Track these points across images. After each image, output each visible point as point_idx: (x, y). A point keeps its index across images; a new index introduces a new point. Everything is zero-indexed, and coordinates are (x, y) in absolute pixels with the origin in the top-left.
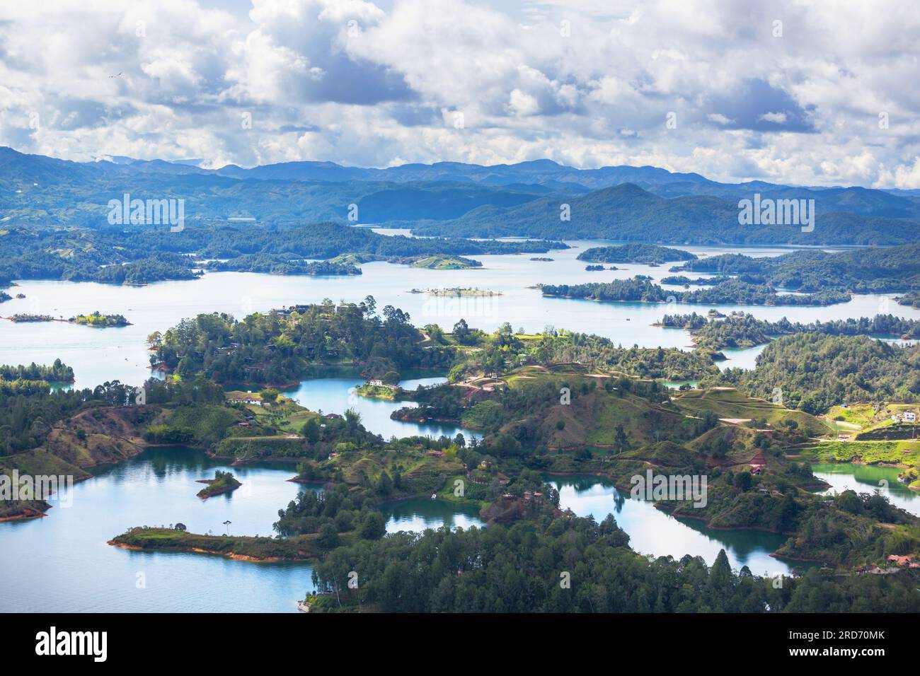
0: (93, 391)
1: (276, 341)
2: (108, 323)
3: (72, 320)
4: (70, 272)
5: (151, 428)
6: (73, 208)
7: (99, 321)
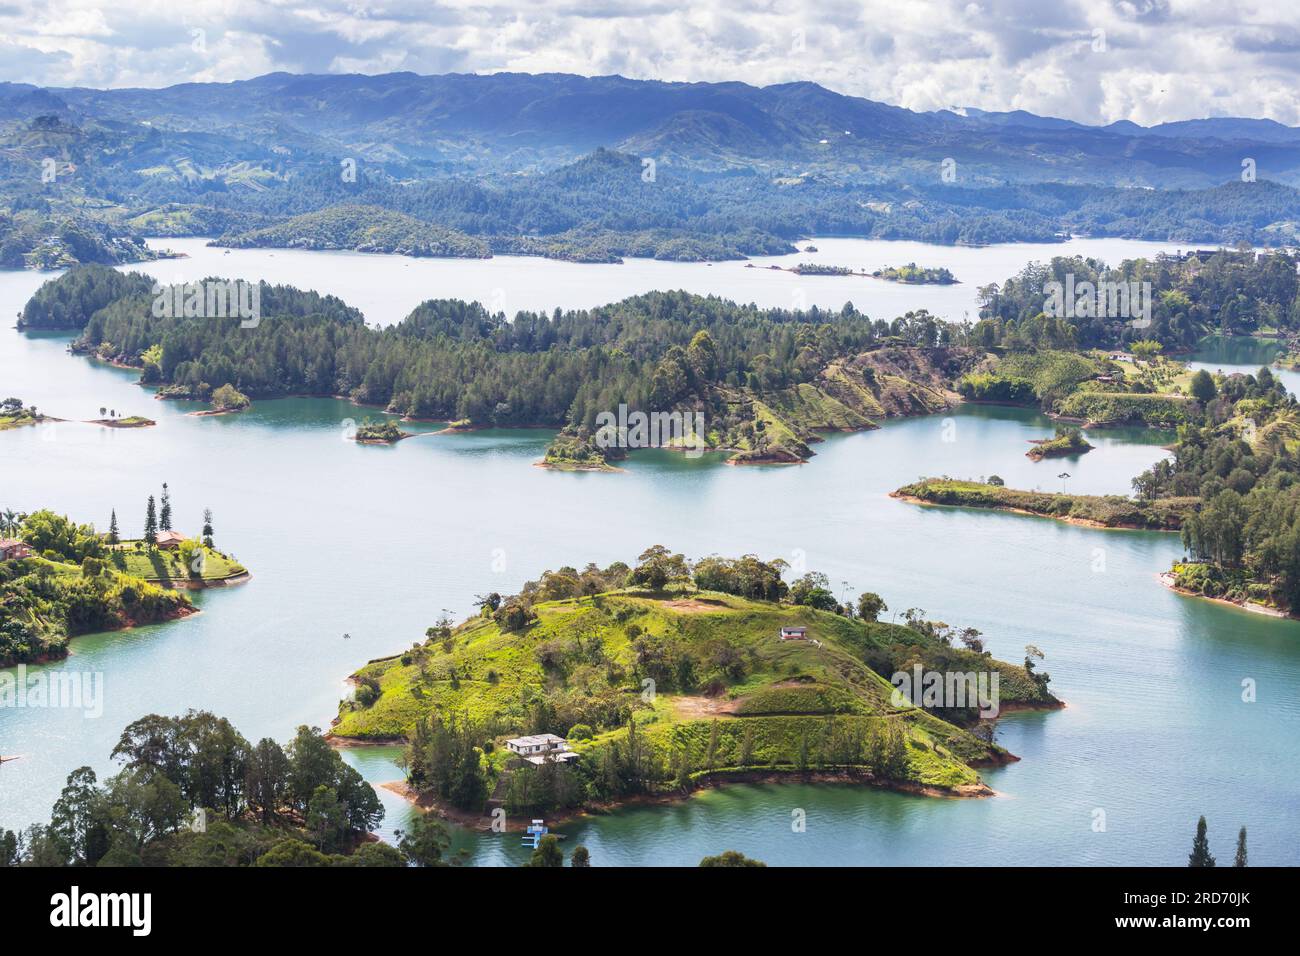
0: (890, 325)
1: (1164, 296)
2: (927, 279)
3: (877, 275)
4: (882, 227)
5: (968, 377)
6: (897, 165)
7: (914, 276)
